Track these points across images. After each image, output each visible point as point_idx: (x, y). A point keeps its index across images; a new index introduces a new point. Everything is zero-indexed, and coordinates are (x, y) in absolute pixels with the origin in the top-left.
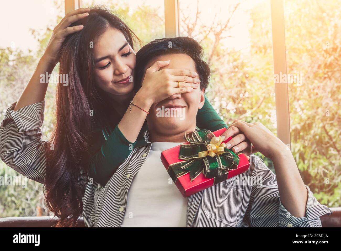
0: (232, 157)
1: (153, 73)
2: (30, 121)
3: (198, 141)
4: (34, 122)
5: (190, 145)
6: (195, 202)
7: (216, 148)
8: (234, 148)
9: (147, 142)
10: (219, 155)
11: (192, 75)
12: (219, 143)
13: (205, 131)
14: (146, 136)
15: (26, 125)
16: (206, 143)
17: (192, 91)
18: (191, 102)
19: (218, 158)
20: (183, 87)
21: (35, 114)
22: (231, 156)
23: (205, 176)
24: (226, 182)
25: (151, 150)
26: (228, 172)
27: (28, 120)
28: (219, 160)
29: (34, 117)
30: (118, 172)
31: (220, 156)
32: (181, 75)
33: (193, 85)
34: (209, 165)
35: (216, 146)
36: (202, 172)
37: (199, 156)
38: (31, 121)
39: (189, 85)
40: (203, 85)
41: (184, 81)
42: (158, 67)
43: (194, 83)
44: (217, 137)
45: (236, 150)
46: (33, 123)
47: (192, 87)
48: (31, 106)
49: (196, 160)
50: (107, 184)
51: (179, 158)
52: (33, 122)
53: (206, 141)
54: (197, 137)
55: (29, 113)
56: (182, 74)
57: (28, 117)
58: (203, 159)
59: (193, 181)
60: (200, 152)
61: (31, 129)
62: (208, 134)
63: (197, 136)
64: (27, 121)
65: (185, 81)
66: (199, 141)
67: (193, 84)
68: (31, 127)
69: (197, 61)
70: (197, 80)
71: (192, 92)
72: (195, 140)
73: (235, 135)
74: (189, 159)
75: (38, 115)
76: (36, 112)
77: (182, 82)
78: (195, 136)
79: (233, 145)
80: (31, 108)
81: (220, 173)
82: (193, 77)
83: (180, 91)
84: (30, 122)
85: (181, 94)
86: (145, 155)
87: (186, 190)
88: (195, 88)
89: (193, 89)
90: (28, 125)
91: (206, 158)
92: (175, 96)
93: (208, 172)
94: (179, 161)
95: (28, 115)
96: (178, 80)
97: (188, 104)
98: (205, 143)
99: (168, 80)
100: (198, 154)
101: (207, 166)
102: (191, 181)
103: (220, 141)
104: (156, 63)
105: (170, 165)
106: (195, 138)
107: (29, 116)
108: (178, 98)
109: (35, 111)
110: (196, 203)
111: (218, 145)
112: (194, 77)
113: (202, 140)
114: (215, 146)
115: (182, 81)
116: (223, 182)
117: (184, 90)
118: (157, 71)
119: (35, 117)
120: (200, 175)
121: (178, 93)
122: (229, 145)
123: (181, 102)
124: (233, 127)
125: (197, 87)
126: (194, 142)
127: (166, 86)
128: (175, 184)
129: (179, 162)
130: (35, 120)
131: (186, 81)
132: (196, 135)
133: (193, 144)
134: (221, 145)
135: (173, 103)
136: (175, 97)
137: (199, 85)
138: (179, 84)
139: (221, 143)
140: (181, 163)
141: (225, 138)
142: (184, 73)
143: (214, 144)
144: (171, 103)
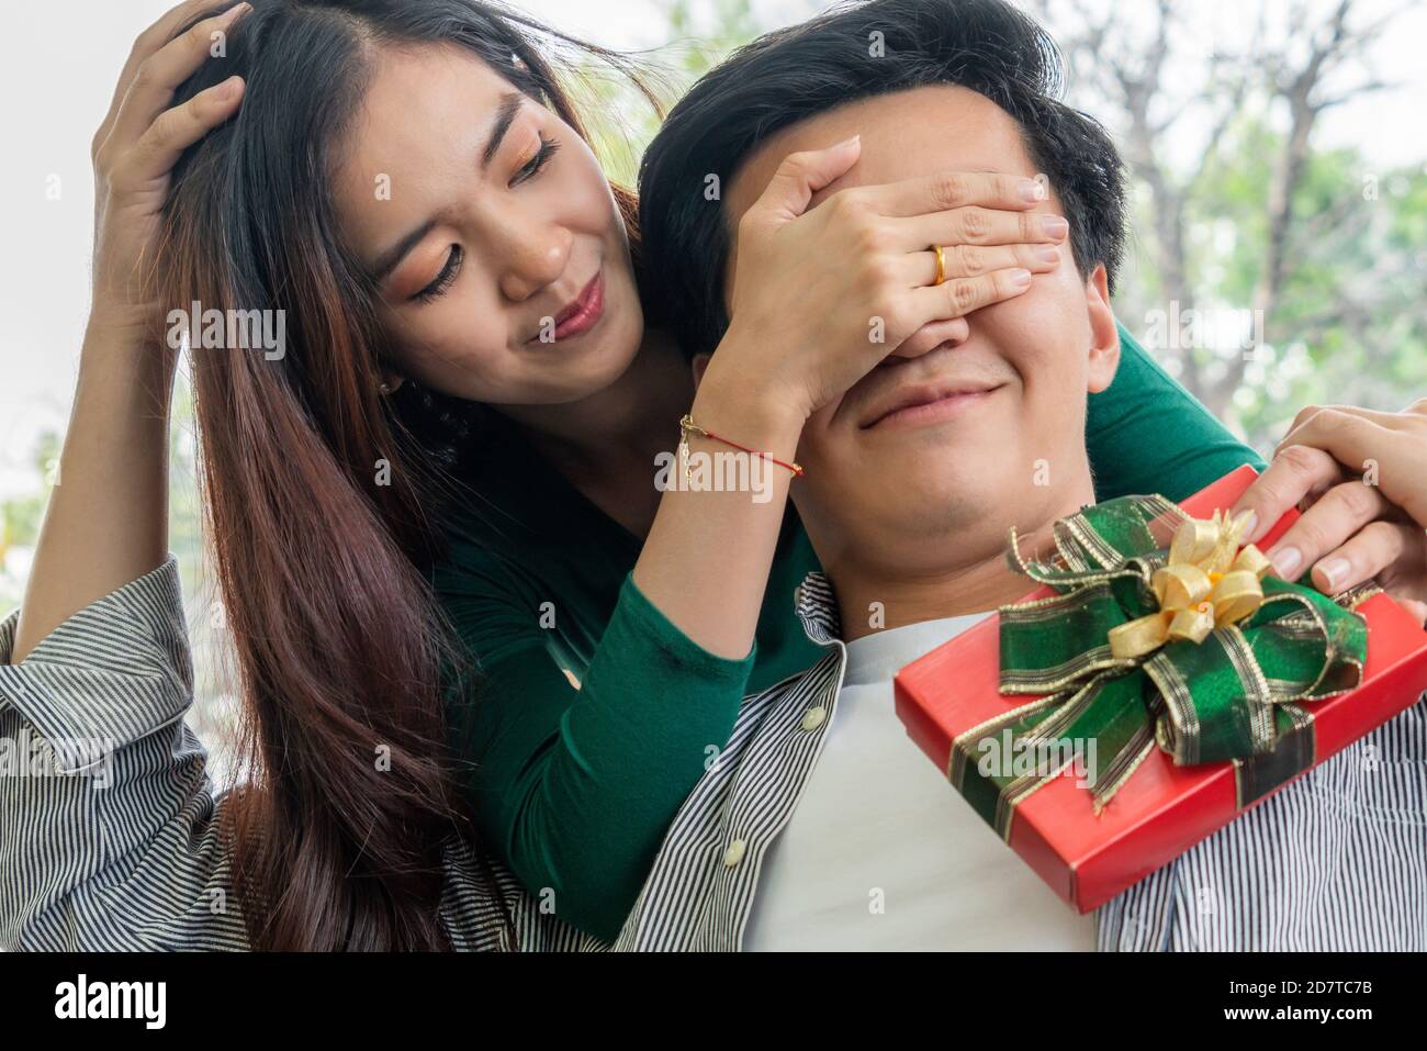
0: (1320, 623)
1: (779, 230)
2: (113, 692)
3: (1094, 565)
4: (137, 692)
5: (1052, 600)
6: (1137, 927)
7: (1207, 584)
8: (1318, 566)
9: (821, 639)
10: (1237, 623)
11: (1013, 198)
12: (1226, 554)
13: (1130, 502)
14: (809, 609)
15: (97, 723)
16: (1145, 567)
17: (1024, 288)
18: (1036, 353)
19: (1232, 639)
20: (969, 273)
21: (133, 647)
22: (1312, 618)
23: (1178, 760)
24: (1308, 779)
25: (845, 685)
26: (1311, 717)
27: (97, 691)
28: (1240, 653)
29: (127, 665)
30: (678, 841)
31: (1244, 629)
32: (946, 205)
33: (1030, 254)
34: (1184, 689)
35: (1206, 572)
36: (1156, 743)
37: (1118, 651)
38: (114, 689)
39: (1003, 255)
40: (1088, 246)
41: (970, 240)
42: (802, 191)
43: (1029, 240)
44: (1204, 522)
45: (1336, 577)
46: (133, 699)
47: (1021, 265)
48: (99, 609)
49: (1107, 679)
50: (626, 925)
51: (1003, 689)
52: (129, 694)
53: (1147, 560)
54: (1088, 546)
55: (97, 649)
56: (949, 201)
57: (95, 671)
58: (1147, 666)
59: (1107, 805)
60: (1121, 624)
61: (130, 738)
62: (1148, 517)
63: (1085, 542)
64: (96, 695)
65: (973, 235)
66: (1102, 567)
67: (1025, 250)
68: (127, 726)
69: (1026, 110)
70: (1050, 220)
71: (1028, 291)
72: (1077, 566)
73: (1313, 497)
74: (1063, 681)
75: (152, 650)
76: (132, 635)
77: (955, 246)
78: (1073, 543)
79: (1313, 552)
80: (102, 621)
81: (1262, 729)
82: (1020, 210)
83: (956, 301)
84: (112, 697)
85: (969, 317)
86: (815, 716)
87: (1074, 865)
88: (1046, 265)
89: (1029, 274)
90: (107, 717)
91: (1162, 657)
92: (934, 335)
93: (1187, 738)
94: (1005, 704)
95: (91, 663)
96: (932, 240)
97: (1018, 366)
98: (1138, 568)
99: (869, 248)
100: (1106, 641)
101: (1178, 700)
102: (1098, 808)
103: (1225, 539)
104: (786, 164)
105: (958, 739)
106: (1075, 555)
107: (98, 665)
108: (950, 344)
109: (128, 629)
110: (1145, 932)
111: (1217, 568)
112: (1022, 203)
113: (1119, 557)
114: (1200, 572)
115: (957, 239)
116: (1291, 787)
117: (980, 289)
118: (797, 216)
119: (135, 667)
120: (1142, 763)
121: (949, 313)
122: (1287, 561)
123: (974, 365)
124: (1292, 452)
125: (1055, 259)
126: (1075, 576)
127: (868, 285)
128: (1010, 844)
129: (1010, 710)
130: (139, 683)
131: (981, 235)
132: (1080, 538)
133: (1067, 589)
134: (1238, 561)
135: (931, 375)
136: (937, 342)
137: (1064, 252)
138: (943, 259)
139: (1233, 553)
140: (1019, 716)
141: (1259, 523)
142: (957, 192)
143: (1196, 563)
144: (912, 378)
